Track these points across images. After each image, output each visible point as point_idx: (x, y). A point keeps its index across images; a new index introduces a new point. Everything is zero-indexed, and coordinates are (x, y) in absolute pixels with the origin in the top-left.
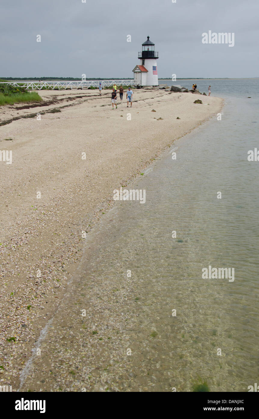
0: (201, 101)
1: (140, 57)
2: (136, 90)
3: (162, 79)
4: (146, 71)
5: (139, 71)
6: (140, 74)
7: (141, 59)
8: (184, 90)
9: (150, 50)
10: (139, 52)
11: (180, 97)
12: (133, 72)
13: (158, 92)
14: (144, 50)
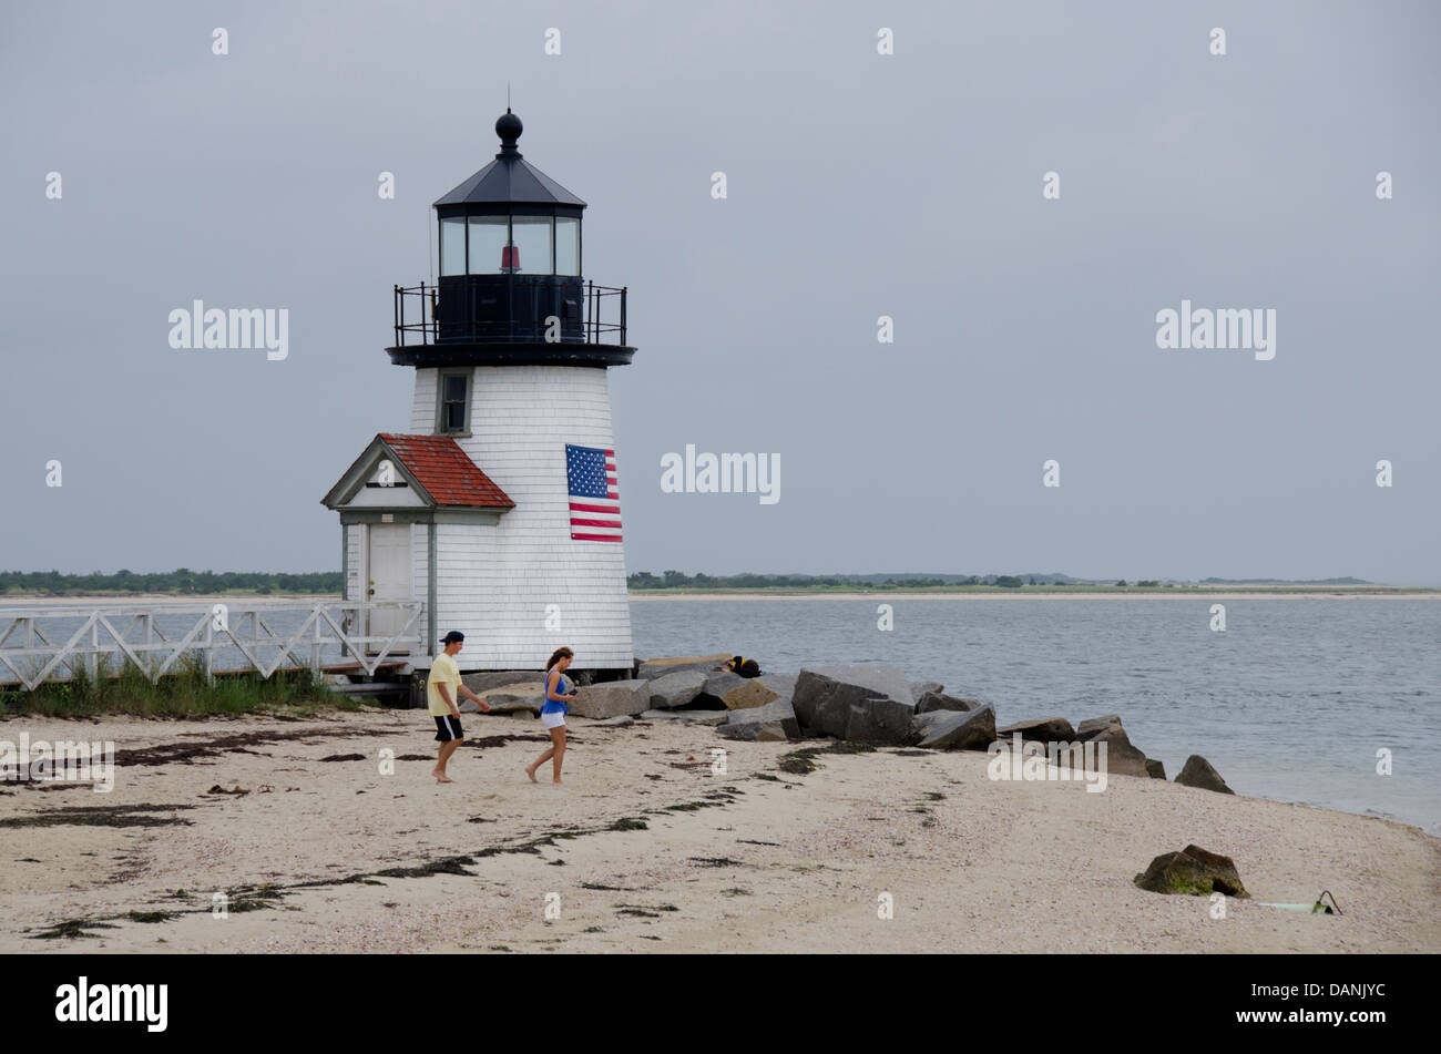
0: (1226, 863)
1: (413, 339)
2: (375, 718)
3: (675, 581)
4: (491, 504)
5: (408, 498)
6: (421, 530)
7: (420, 365)
8: (947, 719)
9: (533, 262)
10: (399, 291)
11: (939, 810)
12: (336, 515)
13: (643, 745)
14: (455, 268)
